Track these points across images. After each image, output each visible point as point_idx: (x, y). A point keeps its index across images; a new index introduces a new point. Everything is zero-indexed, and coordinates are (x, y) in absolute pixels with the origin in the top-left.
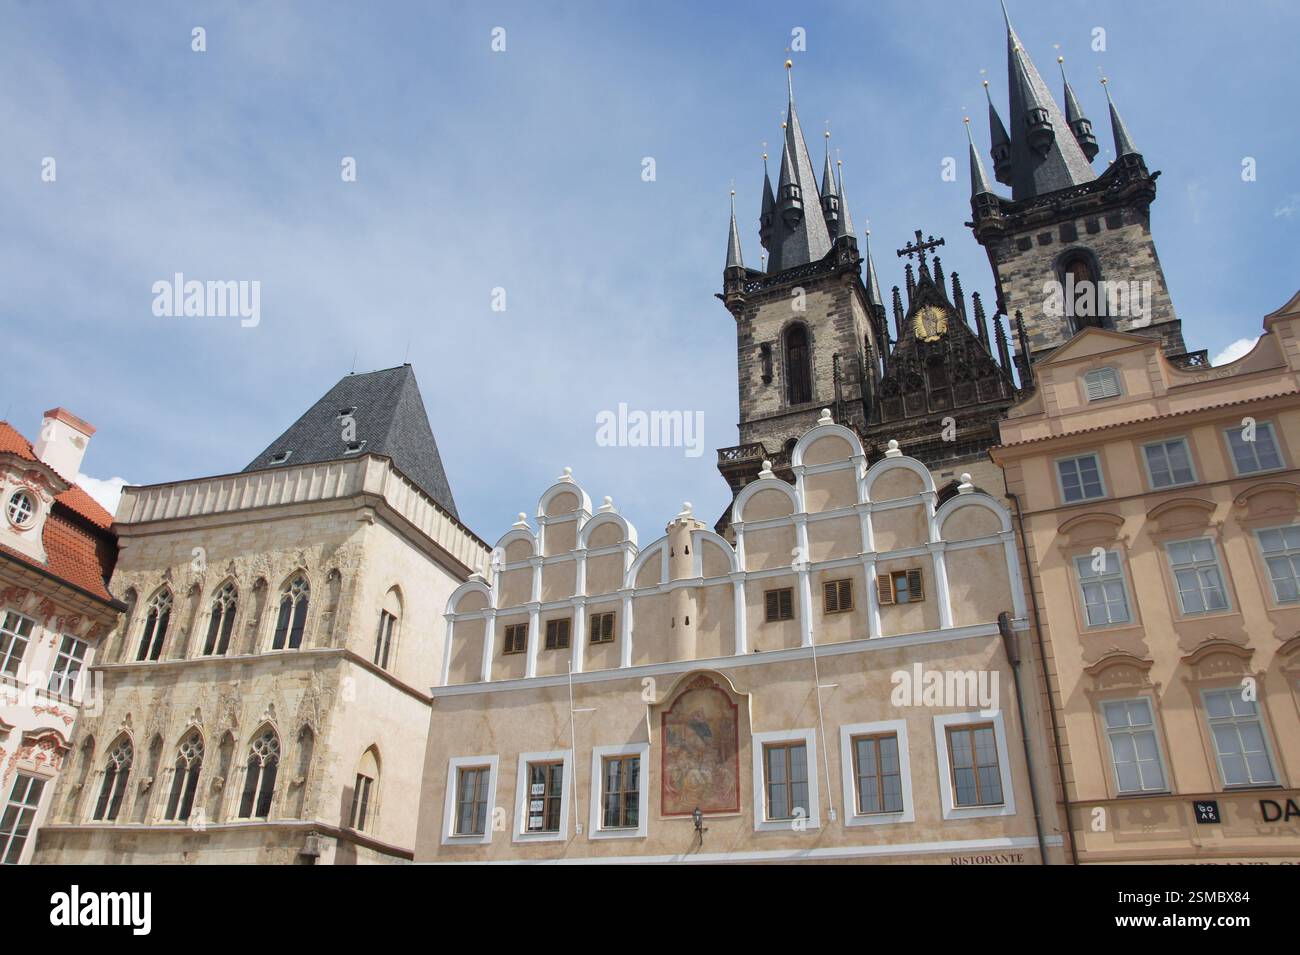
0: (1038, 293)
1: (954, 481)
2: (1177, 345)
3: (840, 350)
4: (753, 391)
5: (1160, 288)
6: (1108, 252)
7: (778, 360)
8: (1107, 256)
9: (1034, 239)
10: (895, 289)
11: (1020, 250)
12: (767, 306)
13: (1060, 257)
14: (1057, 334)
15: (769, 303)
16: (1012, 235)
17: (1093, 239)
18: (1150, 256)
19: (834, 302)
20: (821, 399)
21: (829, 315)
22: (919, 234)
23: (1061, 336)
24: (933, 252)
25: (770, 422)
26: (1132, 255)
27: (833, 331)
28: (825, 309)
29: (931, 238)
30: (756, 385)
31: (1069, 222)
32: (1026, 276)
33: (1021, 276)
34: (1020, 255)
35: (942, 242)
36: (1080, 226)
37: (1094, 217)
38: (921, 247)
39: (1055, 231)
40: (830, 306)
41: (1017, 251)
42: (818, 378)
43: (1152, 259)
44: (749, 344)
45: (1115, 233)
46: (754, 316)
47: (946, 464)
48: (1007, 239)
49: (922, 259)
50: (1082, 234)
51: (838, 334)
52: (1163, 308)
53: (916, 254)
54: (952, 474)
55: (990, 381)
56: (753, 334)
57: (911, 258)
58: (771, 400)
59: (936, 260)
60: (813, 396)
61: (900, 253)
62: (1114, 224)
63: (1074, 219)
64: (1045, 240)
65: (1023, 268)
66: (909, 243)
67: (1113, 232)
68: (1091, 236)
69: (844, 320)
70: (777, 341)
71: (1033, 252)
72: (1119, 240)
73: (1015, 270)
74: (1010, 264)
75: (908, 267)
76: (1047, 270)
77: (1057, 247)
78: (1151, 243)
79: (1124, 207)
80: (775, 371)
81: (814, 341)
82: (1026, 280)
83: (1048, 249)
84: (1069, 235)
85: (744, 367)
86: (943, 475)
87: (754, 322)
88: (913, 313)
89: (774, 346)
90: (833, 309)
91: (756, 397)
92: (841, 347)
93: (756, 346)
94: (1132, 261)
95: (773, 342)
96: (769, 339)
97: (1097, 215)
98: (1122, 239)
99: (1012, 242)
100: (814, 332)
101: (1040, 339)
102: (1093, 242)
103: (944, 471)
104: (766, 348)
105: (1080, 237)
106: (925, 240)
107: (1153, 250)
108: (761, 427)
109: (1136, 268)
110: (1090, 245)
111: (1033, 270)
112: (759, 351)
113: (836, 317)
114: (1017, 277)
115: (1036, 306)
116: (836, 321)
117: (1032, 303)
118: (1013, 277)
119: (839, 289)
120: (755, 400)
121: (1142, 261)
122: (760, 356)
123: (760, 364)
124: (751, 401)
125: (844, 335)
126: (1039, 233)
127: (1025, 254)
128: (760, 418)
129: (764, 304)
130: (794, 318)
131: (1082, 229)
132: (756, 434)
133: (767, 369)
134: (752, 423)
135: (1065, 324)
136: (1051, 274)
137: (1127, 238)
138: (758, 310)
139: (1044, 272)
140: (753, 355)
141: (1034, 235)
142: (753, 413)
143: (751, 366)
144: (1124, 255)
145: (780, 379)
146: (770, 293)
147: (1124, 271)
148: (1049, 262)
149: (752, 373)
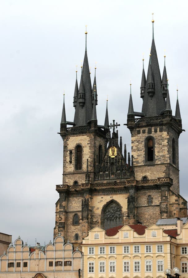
0: (139, 148)
1: (113, 199)
4: (67, 164)
7: (74, 156)
8: (157, 140)
12: (72, 138)
13: (147, 138)
14: (142, 162)
15: (73, 136)
16: (137, 128)
18: (167, 142)
19: (89, 140)
20: (84, 170)
21: (88, 144)
22: (114, 121)
23: (143, 162)
24: (117, 128)
25: (71, 175)
26: (163, 141)
27: (89, 149)
28: (87, 142)
29: (117, 123)
30: (68, 163)
31: (150, 127)
32: (138, 142)
33: (136, 142)
34: (137, 135)
35: (119, 125)
38: (114, 126)
39: (147, 129)
42: (84, 164)
44: (66, 149)
46: (68, 140)
47: (111, 194)
48: (135, 129)
49: (114, 130)
50: (153, 132)
51: (90, 151)
54: (112, 197)
56: (68, 146)
57: (111, 128)
58: (71, 168)
59: (117, 131)
60: (82, 169)
61: (108, 126)
62: (161, 131)
63: (152, 127)
64: (144, 132)
65: (137, 140)
66: (111, 123)
67: (160, 133)
68: (155, 133)
69: (92, 146)
71: (140, 135)
72: (161, 136)
74: (134, 137)
75: (110, 132)
77: (146, 135)
78: (168, 138)
79: (164, 126)
80: (73, 160)
82: (137, 144)
83: (144, 135)
84: (150, 132)
85: (65, 157)
86: (110, 197)
87: (68, 142)
88: (109, 148)
89: (73, 151)
90: (89, 142)
92: (90, 155)
93: (68, 150)
95: (73, 150)
96: (72, 149)
97: (157, 127)
98: (162, 136)
99: (136, 131)
100: (84, 149)
101: (138, 162)
102: (155, 135)
103: (111, 196)
104: (71, 152)
106: (115, 124)
108: (68, 176)
109: (163, 145)
110: (154, 136)
111: (140, 140)
112: (69, 151)
115: (139, 152)
116: (89, 146)
117: (138, 151)
118: (134, 142)
119: (91, 136)
120: (67, 168)
121: (165, 144)
122: (69, 154)
123: (69, 156)
124: (66, 168)
125: (91, 152)
126: (143, 129)
127: (139, 135)
128: (68, 173)
129: (71, 137)
130: (79, 143)
131: (153, 130)
132: (67, 178)
133: (71, 158)
134: (66, 174)
135: (144, 159)
136: (143, 143)
137: (163, 136)
138: (69, 138)
139: (142, 142)
140: (67, 153)
141: (141, 130)
142: (67, 171)
143: (67, 156)
144: (161, 141)
145: (74, 162)
146: (73, 133)
147: (160, 146)
148: (144, 139)
149: (67, 159)
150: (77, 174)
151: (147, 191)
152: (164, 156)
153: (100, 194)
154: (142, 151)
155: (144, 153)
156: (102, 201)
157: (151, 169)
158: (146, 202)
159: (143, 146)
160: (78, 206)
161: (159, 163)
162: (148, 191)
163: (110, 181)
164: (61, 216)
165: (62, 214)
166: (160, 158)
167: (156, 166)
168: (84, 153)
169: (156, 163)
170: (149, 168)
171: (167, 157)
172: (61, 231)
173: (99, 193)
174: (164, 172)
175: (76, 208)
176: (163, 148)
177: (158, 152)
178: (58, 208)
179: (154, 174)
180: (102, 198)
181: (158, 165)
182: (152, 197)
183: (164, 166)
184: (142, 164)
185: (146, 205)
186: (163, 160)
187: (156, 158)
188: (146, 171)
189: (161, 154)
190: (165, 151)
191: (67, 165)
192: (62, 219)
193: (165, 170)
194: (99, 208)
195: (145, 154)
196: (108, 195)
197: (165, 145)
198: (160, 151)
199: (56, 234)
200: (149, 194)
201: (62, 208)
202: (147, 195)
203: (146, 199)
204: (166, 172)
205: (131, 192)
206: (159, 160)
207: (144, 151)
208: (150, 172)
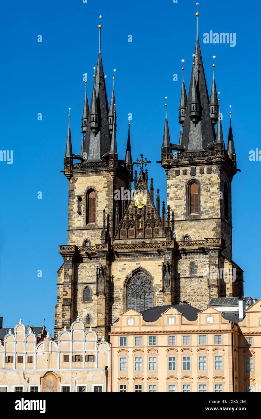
0: (178, 196)
1: (140, 267)
2: (218, 228)
3: (107, 205)
6: (205, 184)
7: (83, 204)
9: (181, 172)
13: (189, 181)
15: (82, 176)
16: (175, 167)
17: (201, 176)
18: (218, 189)
19: (107, 182)
20: (98, 225)
21: (104, 188)
22: (142, 156)
23: (183, 216)
24: (146, 166)
25: (79, 231)
26: (212, 187)
27: (105, 195)
28: (103, 185)
29: (146, 159)
30: (75, 214)
31: (194, 167)
32: (176, 187)
33: (174, 186)
34: (175, 177)
35: (150, 162)
36: (198, 168)
38: (142, 163)
39: (189, 169)
40: (105, 183)
41: (175, 175)
42: (98, 216)
44: (73, 194)
45: (208, 176)
46: (75, 181)
47: (138, 260)
48: (172, 169)
49: (141, 168)
50: (198, 173)
51: (107, 197)
52: (217, 212)
54: (140, 264)
55: (157, 229)
56: (75, 190)
58: (80, 221)
59: (147, 170)
60: (96, 223)
61: (134, 163)
62: (210, 171)
63: (196, 166)
64: (185, 173)
65: (175, 183)
66: (138, 159)
67: (208, 175)
68: (200, 175)
69: (109, 191)
70: (84, 195)
71: (180, 177)
72: (209, 179)
73: (173, 184)
74: (171, 180)
75: (136, 171)
76: (183, 187)
77: (188, 177)
79: (213, 165)
80: (82, 209)
81: (98, 199)
82: (175, 189)
83: (185, 177)
84: (193, 173)
86: (137, 264)
87: (76, 184)
89: (83, 197)
90: (106, 185)
91: (74, 219)
92: (107, 203)
93: (76, 196)
94: (212, 190)
96: (81, 194)
97: (204, 166)
99: (173, 171)
100: (98, 194)
101: (176, 215)
102: (201, 178)
103: (137, 262)
104: (79, 198)
106: (144, 160)
108: (76, 232)
109: (213, 193)
110: (199, 179)
111: (179, 185)
112: (76, 198)
113: (107, 189)
115: (177, 201)
116: (106, 191)
117: (176, 199)
118: (171, 187)
119: (109, 176)
120: (74, 220)
121: (215, 190)
122: (77, 201)
123: (77, 205)
125: (109, 198)
126: (183, 169)
127: (177, 177)
128: (75, 229)
129: (80, 177)
130: (91, 186)
131: (198, 171)
132: (74, 235)
133: (79, 207)
134: (73, 230)
135: (185, 211)
136: (184, 188)
137: (212, 179)
138: (77, 179)
139: (182, 187)
140: (74, 200)
141: (182, 169)
142: (73, 226)
143: (73, 205)
144: (209, 186)
145: (84, 213)
146: (82, 172)
147: (208, 193)
148: (184, 183)
149: (73, 208)
150: (88, 231)
152: (213, 208)
154: (182, 199)
155: (185, 202)
156: (125, 269)
157: (194, 226)
158: (188, 271)
159: (183, 193)
161: (207, 217)
162: (190, 256)
163: (137, 241)
164: (67, 289)
165: (68, 286)
166: (207, 211)
167: (202, 221)
168: (98, 200)
169: (202, 218)
170: (192, 224)
171: (218, 209)
172: (66, 311)
173: (120, 258)
174: (213, 230)
175: (86, 278)
177: (205, 202)
178: (61, 278)
179: (199, 233)
180: (125, 264)
181: (205, 220)
182: (196, 264)
183: (213, 222)
184: (182, 218)
185: (187, 276)
186: (212, 213)
187: (202, 209)
188: (187, 228)
189: (210, 204)
190: (214, 201)
191: (73, 216)
192: (67, 293)
193: (214, 228)
194: (120, 279)
195: (186, 204)
196: (133, 260)
197: (215, 193)
198: (208, 200)
199: (59, 314)
200: (191, 260)
201: (68, 279)
202: (189, 262)
203: (188, 268)
204: (216, 230)
205: (167, 257)
206: (206, 213)
207: (185, 201)
208: (193, 230)
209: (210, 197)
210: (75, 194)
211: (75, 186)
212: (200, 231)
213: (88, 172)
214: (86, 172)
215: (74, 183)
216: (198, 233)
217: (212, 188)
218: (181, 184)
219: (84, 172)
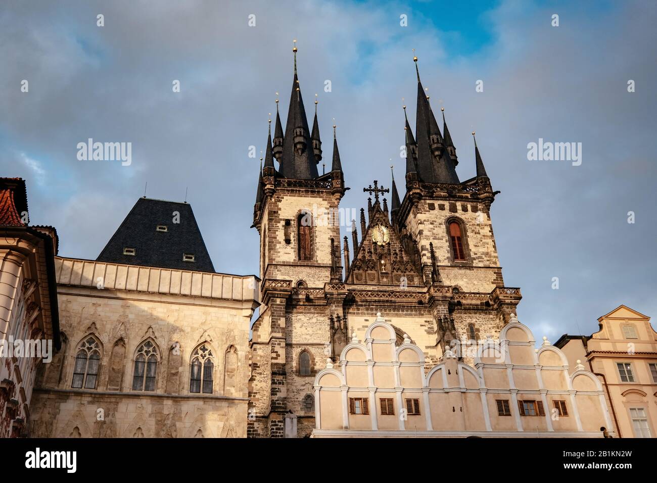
0: (437, 235)
2: (500, 280)
3: (331, 236)
4: (278, 246)
5: (494, 249)
7: (293, 232)
8: (470, 225)
9: (436, 206)
10: (362, 210)
11: (430, 209)
13: (448, 219)
14: (445, 259)
15: (290, 196)
16: (426, 199)
17: (465, 214)
18: (490, 231)
19: (328, 207)
20: (319, 262)
22: (376, 182)
23: (447, 260)
24: (383, 195)
25: (288, 267)
26: (482, 228)
29: (382, 187)
30: (280, 243)
31: (454, 202)
32: (432, 224)
33: (429, 223)
34: (429, 211)
35: (388, 191)
36: (459, 205)
37: (466, 203)
38: (376, 190)
39: (447, 204)
41: (428, 209)
43: (491, 234)
44: (276, 217)
46: (280, 201)
47: (388, 315)
48: (423, 201)
49: (377, 197)
52: (494, 260)
53: (373, 193)
54: (390, 321)
55: (411, 275)
56: (279, 212)
57: (371, 195)
58: (288, 254)
59: (385, 200)
60: (314, 259)
61: (365, 190)
62: (475, 210)
63: (456, 201)
64: (442, 208)
65: (429, 219)
66: (370, 186)
67: (474, 214)
68: (463, 213)
70: (294, 220)
71: (437, 211)
73: (426, 219)
74: (423, 215)
75: (370, 199)
76: (442, 224)
77: (447, 213)
78: (490, 225)
79: (479, 202)
80: (292, 238)
81: (316, 227)
82: (431, 226)
83: (443, 213)
84: (453, 209)
87: (280, 205)
88: (371, 227)
89: (292, 222)
91: (279, 250)
92: (331, 234)
93: (281, 220)
94: (482, 232)
95: (291, 220)
96: (290, 218)
98: (477, 219)
99: (425, 203)
103: (387, 318)
104: (288, 223)
105: (458, 211)
106: (379, 188)
107: (491, 229)
108: (282, 269)
109: (484, 236)
110: (463, 217)
111: (435, 221)
112: (283, 223)
114: (427, 223)
117: (433, 239)
118: (425, 222)
119: (331, 200)
120: (279, 252)
121: (486, 233)
122: (283, 226)
123: (283, 231)
124: (277, 252)
125: (334, 228)
126: (439, 203)
127: (432, 212)
128: (282, 264)
129: (287, 196)
131: (459, 207)
132: (279, 273)
133: (287, 235)
134: (277, 265)
135: (449, 255)
136: (443, 227)
137: (479, 219)
138: (283, 198)
139: (440, 224)
140: (278, 224)
141: (437, 203)
142: (277, 259)
143: (277, 231)
144: (478, 227)
145: (295, 243)
146: (292, 190)
147: (478, 235)
148: (443, 220)
149: (277, 235)
150: (303, 268)
151: (464, 316)
152: (487, 254)
153: (360, 312)
154: (442, 239)
155: (448, 244)
156: (367, 326)
157: (465, 274)
158: (465, 336)
159: (443, 232)
160: (311, 332)
161: (481, 265)
162: (466, 315)
163: (381, 288)
164: (277, 348)
165: (279, 344)
166: (480, 257)
167: (475, 270)
168: (317, 229)
169: (474, 265)
170: (463, 271)
171: (495, 257)
172: (280, 383)
173: (358, 309)
174: (493, 283)
175: (304, 336)
176: (484, 241)
178: (259, 333)
179: (474, 284)
180: (367, 320)
181: (479, 269)
182: (477, 327)
183: (491, 272)
184: (446, 263)
186: (488, 260)
187: (473, 256)
188: (455, 277)
189: (482, 250)
190: (488, 246)
192: (278, 355)
193: (494, 280)
195: (449, 246)
197: (487, 236)
198: (479, 244)
199: (256, 393)
200: (469, 321)
201: (279, 332)
202: (465, 323)
203: (465, 331)
204: (497, 283)
205: (442, 311)
206: (480, 260)
207: (447, 241)
208: (464, 280)
209: (482, 241)
210: (280, 218)
211: (279, 207)
212: (475, 282)
213: (299, 191)
214: (296, 190)
215: (278, 203)
216: (472, 285)
217: (482, 230)
218: (439, 221)
219: (294, 190)
